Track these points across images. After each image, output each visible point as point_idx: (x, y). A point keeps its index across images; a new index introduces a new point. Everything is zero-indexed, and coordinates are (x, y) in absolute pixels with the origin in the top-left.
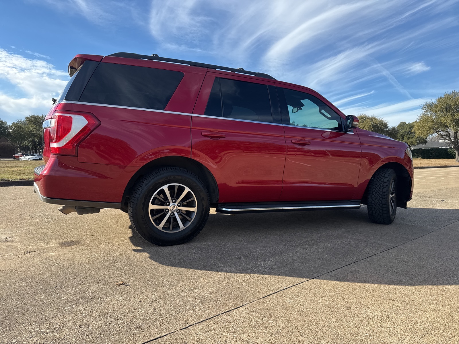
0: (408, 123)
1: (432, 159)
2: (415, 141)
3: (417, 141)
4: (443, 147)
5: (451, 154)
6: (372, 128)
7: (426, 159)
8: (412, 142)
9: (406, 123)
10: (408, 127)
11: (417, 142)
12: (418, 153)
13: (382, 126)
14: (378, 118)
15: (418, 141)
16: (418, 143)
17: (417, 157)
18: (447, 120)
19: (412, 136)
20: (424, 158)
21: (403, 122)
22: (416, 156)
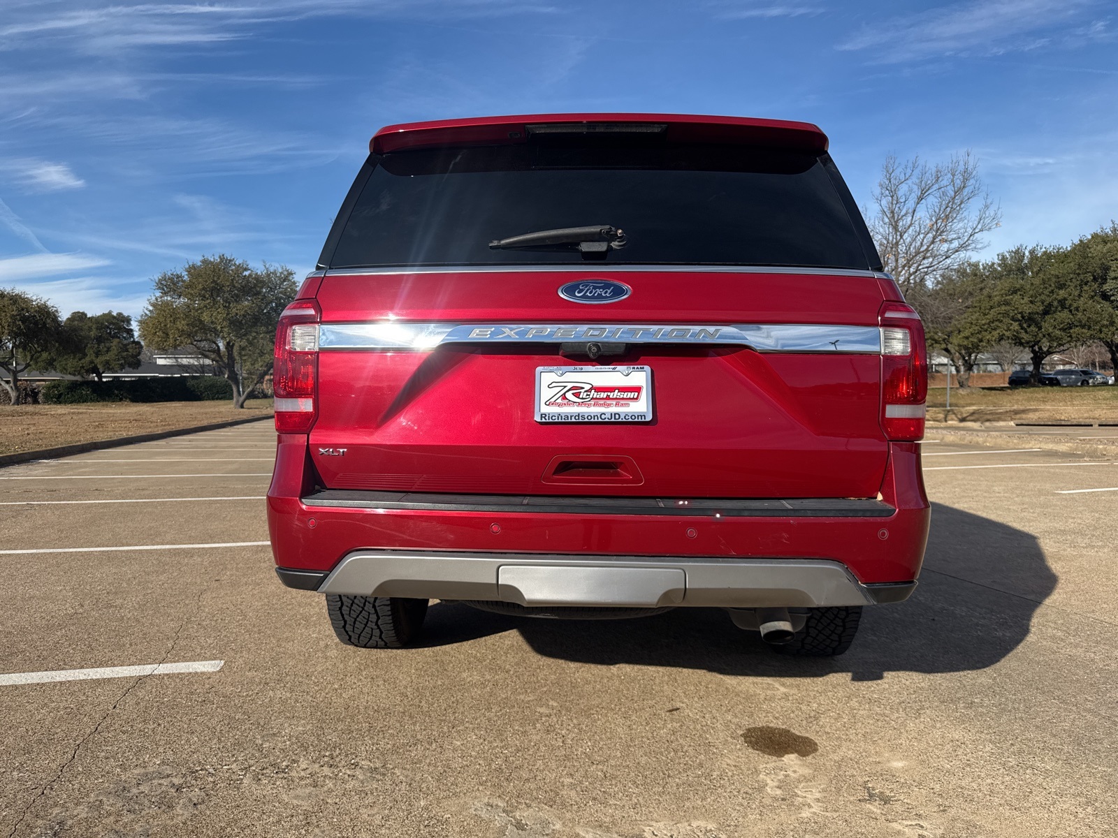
0: (90, 316)
1: (156, 402)
2: (115, 360)
3: (119, 360)
4: (176, 376)
5: (194, 391)
6: (20, 323)
7: (141, 404)
8: (107, 362)
9: (86, 315)
10: (94, 326)
11: (120, 362)
12: (122, 390)
13: (49, 321)
14: (34, 298)
15: (123, 361)
16: (121, 364)
17: (121, 400)
18: (214, 316)
19: (105, 349)
20: (138, 402)
21: (79, 312)
22: (117, 396)
